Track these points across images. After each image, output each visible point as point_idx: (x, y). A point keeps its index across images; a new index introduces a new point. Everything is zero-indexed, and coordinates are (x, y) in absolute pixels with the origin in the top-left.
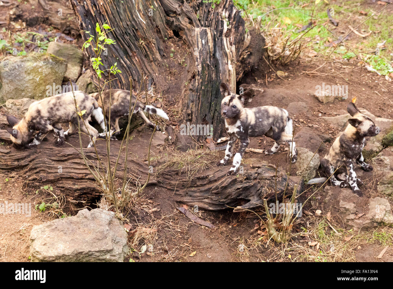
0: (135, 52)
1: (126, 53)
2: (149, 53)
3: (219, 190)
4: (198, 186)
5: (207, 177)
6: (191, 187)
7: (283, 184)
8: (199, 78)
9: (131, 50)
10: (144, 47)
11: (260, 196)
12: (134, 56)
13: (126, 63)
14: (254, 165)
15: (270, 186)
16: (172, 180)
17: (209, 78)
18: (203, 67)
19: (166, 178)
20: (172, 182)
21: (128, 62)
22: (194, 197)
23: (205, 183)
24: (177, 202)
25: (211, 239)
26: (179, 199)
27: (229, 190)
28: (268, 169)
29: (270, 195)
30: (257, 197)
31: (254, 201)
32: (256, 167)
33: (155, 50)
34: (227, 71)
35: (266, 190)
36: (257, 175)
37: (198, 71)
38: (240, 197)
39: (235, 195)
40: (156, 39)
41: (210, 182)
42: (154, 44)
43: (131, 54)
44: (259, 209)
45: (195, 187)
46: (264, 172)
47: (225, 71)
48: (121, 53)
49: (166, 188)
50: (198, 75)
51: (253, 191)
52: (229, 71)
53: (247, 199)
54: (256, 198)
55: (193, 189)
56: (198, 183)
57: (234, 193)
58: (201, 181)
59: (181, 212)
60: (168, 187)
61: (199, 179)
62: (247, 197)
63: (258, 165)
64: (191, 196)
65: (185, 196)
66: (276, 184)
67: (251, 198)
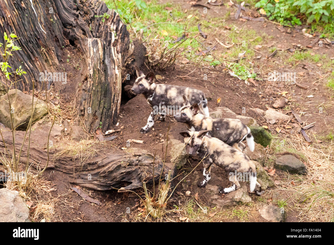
0: (37, 58)
1: (30, 58)
2: (48, 58)
3: (106, 173)
4: (88, 170)
5: (96, 163)
6: (83, 171)
7: (159, 169)
8: (91, 80)
9: (34, 56)
10: (45, 54)
11: (140, 179)
12: (37, 61)
13: (29, 67)
14: (136, 154)
15: (149, 172)
16: (67, 165)
17: (99, 81)
18: (94, 71)
19: (62, 164)
20: (67, 167)
21: (31, 66)
22: (85, 179)
23: (95, 168)
24: (71, 183)
25: (99, 214)
26: (73, 181)
27: (115, 174)
28: (147, 157)
29: (148, 178)
30: (138, 180)
31: (135, 184)
32: (138, 155)
33: (54, 56)
34: (114, 75)
35: (145, 175)
36: (138, 162)
37: (90, 75)
38: (124, 180)
39: (119, 178)
40: (55, 47)
41: (99, 167)
42: (53, 51)
43: (33, 59)
44: (139, 190)
45: (86, 171)
46: (144, 159)
47: (113, 75)
48: (26, 58)
49: (62, 172)
50: (90, 78)
51: (134, 175)
52: (116, 75)
53: (129, 181)
54: (137, 181)
55: (85, 173)
56: (89, 168)
57: (119, 176)
58: (91, 166)
59: (74, 192)
60: (64, 171)
61: (90, 164)
62: (129, 180)
64: (82, 178)
65: (78, 178)
66: (154, 170)
67: (133, 181)
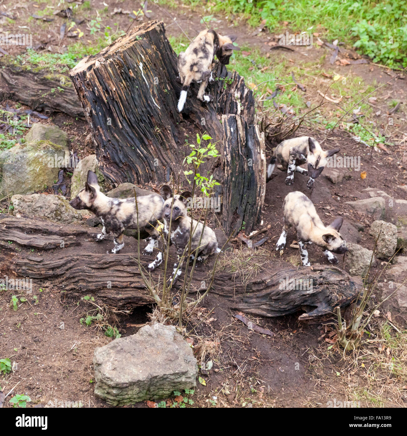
0: (151, 140)
1: (142, 142)
2: (165, 140)
3: (280, 296)
4: (253, 292)
5: (263, 282)
6: (247, 292)
7: (352, 289)
8: (229, 168)
9: (147, 138)
10: (159, 134)
11: (329, 302)
12: (150, 145)
13: (142, 153)
14: (316, 268)
15: (341, 292)
16: (225, 285)
17: (240, 169)
18: (232, 157)
19: (218, 284)
20: (225, 288)
21: (145, 152)
22: (250, 303)
23: (262, 288)
24: (232, 309)
25: (277, 350)
26: (234, 306)
27: (292, 296)
28: (331, 272)
29: (341, 301)
30: (326, 303)
31: (323, 309)
32: (318, 270)
33: (170, 136)
34: (260, 161)
35: (336, 296)
36: (322, 279)
37: (227, 161)
38: (305, 304)
39: (299, 301)
40: (171, 126)
41: (267, 287)
42: (170, 130)
43: (147, 143)
44: (330, 317)
45: (250, 292)
46: (329, 275)
47: (257, 161)
48: (137, 142)
49: (218, 294)
50: (228, 165)
51: (321, 298)
52: (262, 161)
53: (312, 305)
54: (324, 305)
55: (248, 295)
56: (254, 289)
57: (298, 299)
58: (256, 286)
59: (238, 320)
60: (220, 293)
61: (255, 283)
62: (313, 303)
63: (320, 268)
64: (246, 302)
65: (240, 302)
66: (345, 289)
67: (318, 305)
